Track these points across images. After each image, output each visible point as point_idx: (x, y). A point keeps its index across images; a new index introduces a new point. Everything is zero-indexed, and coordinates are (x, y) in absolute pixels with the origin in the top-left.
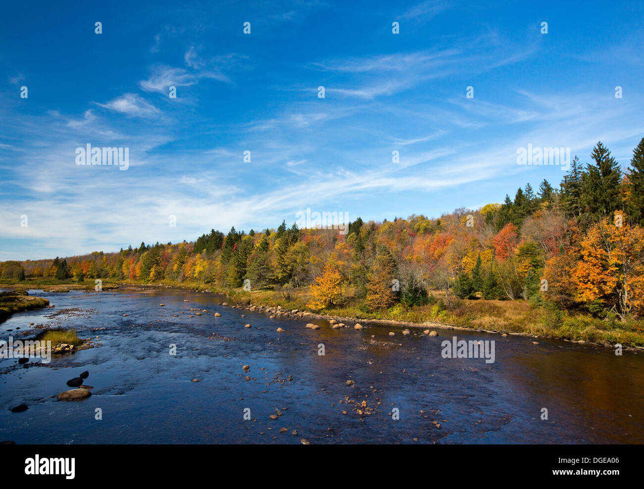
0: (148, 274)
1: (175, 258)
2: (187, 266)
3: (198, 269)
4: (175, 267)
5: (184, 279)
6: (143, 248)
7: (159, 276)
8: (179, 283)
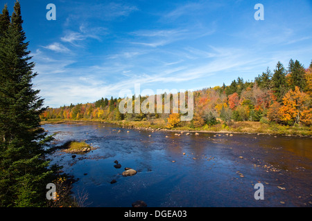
0: (76, 116)
1: (87, 109)
2: (94, 112)
3: (99, 114)
4: (88, 113)
5: (92, 118)
6: (72, 106)
7: (81, 117)
8: (90, 119)
